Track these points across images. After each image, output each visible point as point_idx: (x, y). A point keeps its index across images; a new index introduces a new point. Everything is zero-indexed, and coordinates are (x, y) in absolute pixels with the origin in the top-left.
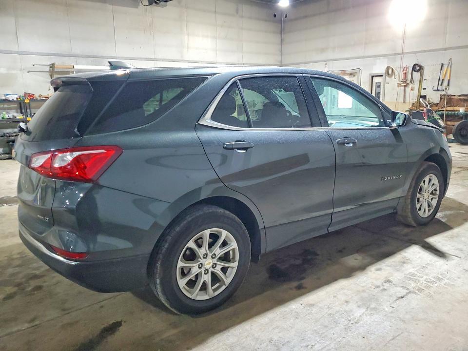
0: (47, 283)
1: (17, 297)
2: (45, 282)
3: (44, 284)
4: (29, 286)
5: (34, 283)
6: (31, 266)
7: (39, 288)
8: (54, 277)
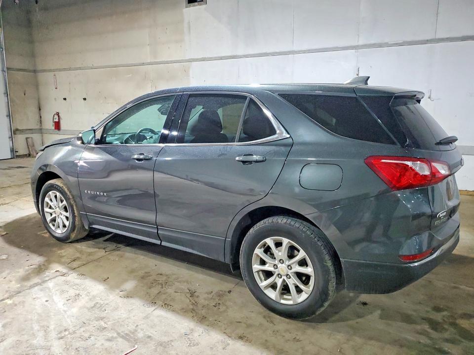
0: (426, 309)
1: (460, 312)
2: (428, 312)
3: (429, 309)
4: (444, 316)
5: (438, 317)
6: (428, 342)
7: (437, 309)
8: (415, 311)
